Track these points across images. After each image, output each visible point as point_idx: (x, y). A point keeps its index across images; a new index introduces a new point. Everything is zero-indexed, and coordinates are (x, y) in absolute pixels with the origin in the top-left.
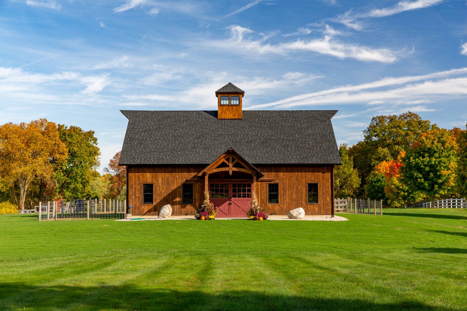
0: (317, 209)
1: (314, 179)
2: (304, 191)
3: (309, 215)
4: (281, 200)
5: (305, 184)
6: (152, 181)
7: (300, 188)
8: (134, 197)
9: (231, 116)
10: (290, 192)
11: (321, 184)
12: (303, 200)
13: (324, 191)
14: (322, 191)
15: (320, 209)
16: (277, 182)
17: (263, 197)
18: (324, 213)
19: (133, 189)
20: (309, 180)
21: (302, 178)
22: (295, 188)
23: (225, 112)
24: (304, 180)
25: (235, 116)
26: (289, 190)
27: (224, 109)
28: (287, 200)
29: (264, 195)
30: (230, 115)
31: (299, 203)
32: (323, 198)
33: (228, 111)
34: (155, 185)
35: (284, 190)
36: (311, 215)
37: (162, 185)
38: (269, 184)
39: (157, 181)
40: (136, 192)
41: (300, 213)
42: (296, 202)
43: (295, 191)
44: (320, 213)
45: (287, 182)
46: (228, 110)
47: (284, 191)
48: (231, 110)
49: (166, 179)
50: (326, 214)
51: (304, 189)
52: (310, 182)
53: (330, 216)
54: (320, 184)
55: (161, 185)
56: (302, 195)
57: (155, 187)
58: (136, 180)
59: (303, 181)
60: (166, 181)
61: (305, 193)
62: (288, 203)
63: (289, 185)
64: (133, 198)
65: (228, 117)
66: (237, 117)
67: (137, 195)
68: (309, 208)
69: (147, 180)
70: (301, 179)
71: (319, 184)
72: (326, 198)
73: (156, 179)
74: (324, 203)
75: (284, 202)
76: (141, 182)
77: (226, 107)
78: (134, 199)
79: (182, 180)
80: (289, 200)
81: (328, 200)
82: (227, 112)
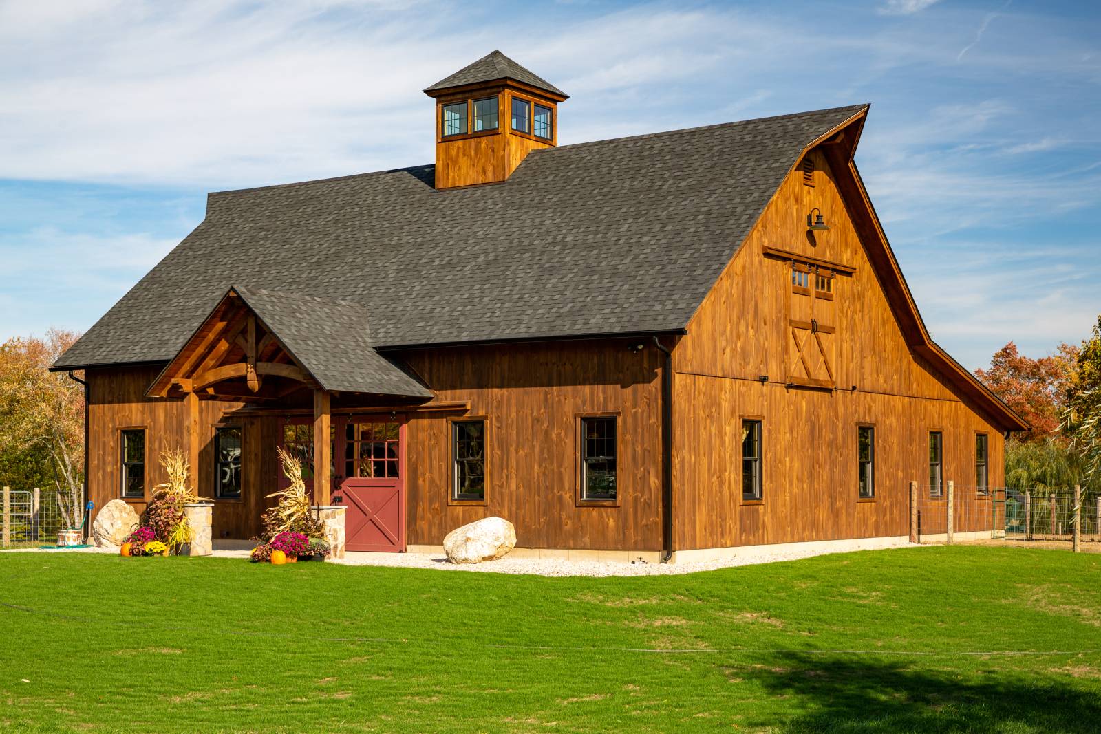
0: (612, 523)
1: (605, 399)
2: (569, 451)
3: (584, 548)
4: (492, 489)
5: (572, 419)
6: (143, 421)
7: (554, 436)
8: (100, 475)
9: (474, 175)
10: (521, 452)
11: (630, 420)
12: (567, 488)
13: (639, 449)
14: (630, 450)
15: (623, 528)
16: (481, 413)
17: (436, 477)
18: (636, 542)
19: (99, 450)
20: (584, 402)
21: (562, 399)
22: (541, 436)
23: (456, 162)
24: (568, 408)
25: (484, 172)
26: (518, 446)
27: (454, 153)
28: (513, 486)
29: (440, 467)
30: (470, 173)
31: (550, 496)
32: (635, 476)
33: (465, 158)
34: (151, 435)
35: (503, 445)
36: (591, 549)
37: (166, 432)
38: (455, 423)
39: (154, 420)
40: (106, 458)
41: (468, 539)
42: (543, 494)
43: (537, 450)
44: (622, 544)
45: (514, 415)
46: (464, 155)
47: (502, 450)
48: (473, 153)
49: (175, 412)
50: (645, 546)
51: (569, 442)
52: (588, 410)
53: (657, 555)
54: (625, 421)
55: (162, 433)
56: (560, 466)
57: (150, 443)
58: (107, 419)
59: (566, 409)
60: (174, 418)
61: (572, 456)
62: (514, 499)
63: (518, 429)
64: (98, 477)
65: (465, 179)
66: (490, 178)
67: (109, 470)
68: (583, 518)
69: (131, 419)
70: (559, 401)
71: (619, 420)
72: (645, 479)
73: (152, 413)
74: (636, 500)
75: (502, 494)
76: (117, 423)
77: (460, 143)
78: (101, 482)
79: (214, 416)
80: (518, 488)
81: (653, 486)
82: (463, 162)
